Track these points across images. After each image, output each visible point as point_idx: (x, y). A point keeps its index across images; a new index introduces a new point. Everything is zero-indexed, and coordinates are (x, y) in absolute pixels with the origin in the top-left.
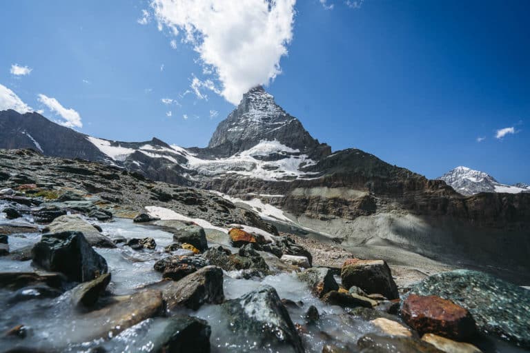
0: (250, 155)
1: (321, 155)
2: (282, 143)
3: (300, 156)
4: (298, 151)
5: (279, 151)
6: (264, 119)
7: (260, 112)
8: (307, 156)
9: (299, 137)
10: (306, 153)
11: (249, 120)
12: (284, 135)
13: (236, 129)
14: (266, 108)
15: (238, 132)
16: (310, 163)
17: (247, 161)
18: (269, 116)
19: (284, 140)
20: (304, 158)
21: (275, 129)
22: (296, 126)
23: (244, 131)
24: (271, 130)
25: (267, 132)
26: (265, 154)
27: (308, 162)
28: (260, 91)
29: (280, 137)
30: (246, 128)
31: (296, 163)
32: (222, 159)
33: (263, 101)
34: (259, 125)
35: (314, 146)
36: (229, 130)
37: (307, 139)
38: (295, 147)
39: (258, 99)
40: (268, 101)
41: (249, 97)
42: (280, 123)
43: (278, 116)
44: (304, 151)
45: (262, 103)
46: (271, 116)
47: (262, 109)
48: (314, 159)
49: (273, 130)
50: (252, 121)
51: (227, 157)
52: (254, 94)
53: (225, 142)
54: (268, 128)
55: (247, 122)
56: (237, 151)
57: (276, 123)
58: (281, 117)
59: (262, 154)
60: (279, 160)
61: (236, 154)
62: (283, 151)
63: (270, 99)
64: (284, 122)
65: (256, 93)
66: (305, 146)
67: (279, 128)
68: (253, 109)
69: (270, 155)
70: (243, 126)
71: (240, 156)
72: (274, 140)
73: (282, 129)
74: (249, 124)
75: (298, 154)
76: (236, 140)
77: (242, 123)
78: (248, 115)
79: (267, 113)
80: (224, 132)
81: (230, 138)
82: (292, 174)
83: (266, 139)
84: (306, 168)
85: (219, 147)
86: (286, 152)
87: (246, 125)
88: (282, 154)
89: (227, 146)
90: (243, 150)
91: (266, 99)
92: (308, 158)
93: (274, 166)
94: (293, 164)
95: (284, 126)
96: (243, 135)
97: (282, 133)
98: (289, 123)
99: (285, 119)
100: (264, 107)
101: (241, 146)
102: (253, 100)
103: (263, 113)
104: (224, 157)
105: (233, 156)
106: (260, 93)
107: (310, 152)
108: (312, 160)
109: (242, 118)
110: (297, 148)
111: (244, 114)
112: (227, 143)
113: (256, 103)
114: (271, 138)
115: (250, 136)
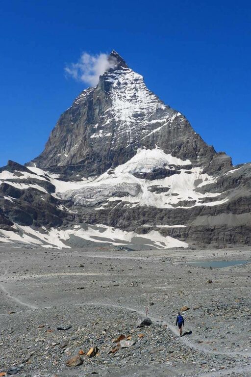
0: (130, 172)
1: (220, 169)
2: (166, 152)
3: (192, 170)
4: (188, 162)
5: (165, 165)
6: (136, 116)
7: (128, 104)
8: (202, 170)
9: (188, 142)
10: (200, 166)
11: (117, 120)
12: (168, 141)
14: (135, 96)
15: (106, 139)
16: (206, 179)
17: (129, 181)
18: (143, 111)
19: (169, 146)
20: (198, 172)
21: (154, 131)
22: (182, 126)
23: (113, 136)
24: (149, 133)
25: (144, 135)
26: (149, 171)
27: (204, 179)
28: (122, 69)
29: (162, 143)
30: (114, 131)
31: (189, 180)
32: (89, 178)
33: (129, 85)
34: (131, 126)
35: (209, 154)
36: (92, 137)
37: (198, 146)
38: (184, 158)
39: (122, 82)
40: (137, 85)
41: (108, 80)
42: (159, 121)
43: (155, 110)
44: (197, 162)
45: (128, 89)
46: (145, 110)
47: (130, 98)
48: (211, 174)
49: (152, 133)
50: (120, 121)
51: (95, 175)
52: (114, 75)
53: (91, 154)
54: (144, 129)
55: (113, 121)
56: (109, 166)
57: (154, 122)
58: (159, 110)
59: (144, 171)
60: (167, 178)
61: (108, 171)
62: (169, 164)
63: (138, 82)
64: (165, 120)
65: (116, 71)
66: (197, 155)
67: (158, 129)
68: (118, 101)
69: (154, 171)
70: (110, 128)
71: (114, 173)
72: (154, 147)
73: (163, 130)
74: (118, 126)
75: (189, 167)
76: (105, 151)
77: (106, 124)
78: (113, 110)
79: (138, 105)
80: (85, 140)
81: (96, 148)
82: (189, 198)
83: (144, 147)
84: (203, 186)
85: (83, 161)
86: (173, 165)
87: (114, 126)
88: (169, 169)
89: (94, 160)
90: (117, 165)
91: (134, 82)
92: (203, 173)
93: (164, 186)
94: (186, 182)
95: (165, 125)
96: (113, 142)
97: (164, 136)
98: (171, 121)
99: (164, 115)
100: (132, 95)
101: (112, 160)
102: (115, 85)
103: (133, 105)
104: (91, 176)
105: (106, 174)
106: (122, 71)
107: (205, 163)
108: (209, 175)
109: (106, 116)
110: (188, 158)
111: (108, 110)
112: (94, 156)
113: (120, 89)
114: (151, 144)
115: (122, 144)
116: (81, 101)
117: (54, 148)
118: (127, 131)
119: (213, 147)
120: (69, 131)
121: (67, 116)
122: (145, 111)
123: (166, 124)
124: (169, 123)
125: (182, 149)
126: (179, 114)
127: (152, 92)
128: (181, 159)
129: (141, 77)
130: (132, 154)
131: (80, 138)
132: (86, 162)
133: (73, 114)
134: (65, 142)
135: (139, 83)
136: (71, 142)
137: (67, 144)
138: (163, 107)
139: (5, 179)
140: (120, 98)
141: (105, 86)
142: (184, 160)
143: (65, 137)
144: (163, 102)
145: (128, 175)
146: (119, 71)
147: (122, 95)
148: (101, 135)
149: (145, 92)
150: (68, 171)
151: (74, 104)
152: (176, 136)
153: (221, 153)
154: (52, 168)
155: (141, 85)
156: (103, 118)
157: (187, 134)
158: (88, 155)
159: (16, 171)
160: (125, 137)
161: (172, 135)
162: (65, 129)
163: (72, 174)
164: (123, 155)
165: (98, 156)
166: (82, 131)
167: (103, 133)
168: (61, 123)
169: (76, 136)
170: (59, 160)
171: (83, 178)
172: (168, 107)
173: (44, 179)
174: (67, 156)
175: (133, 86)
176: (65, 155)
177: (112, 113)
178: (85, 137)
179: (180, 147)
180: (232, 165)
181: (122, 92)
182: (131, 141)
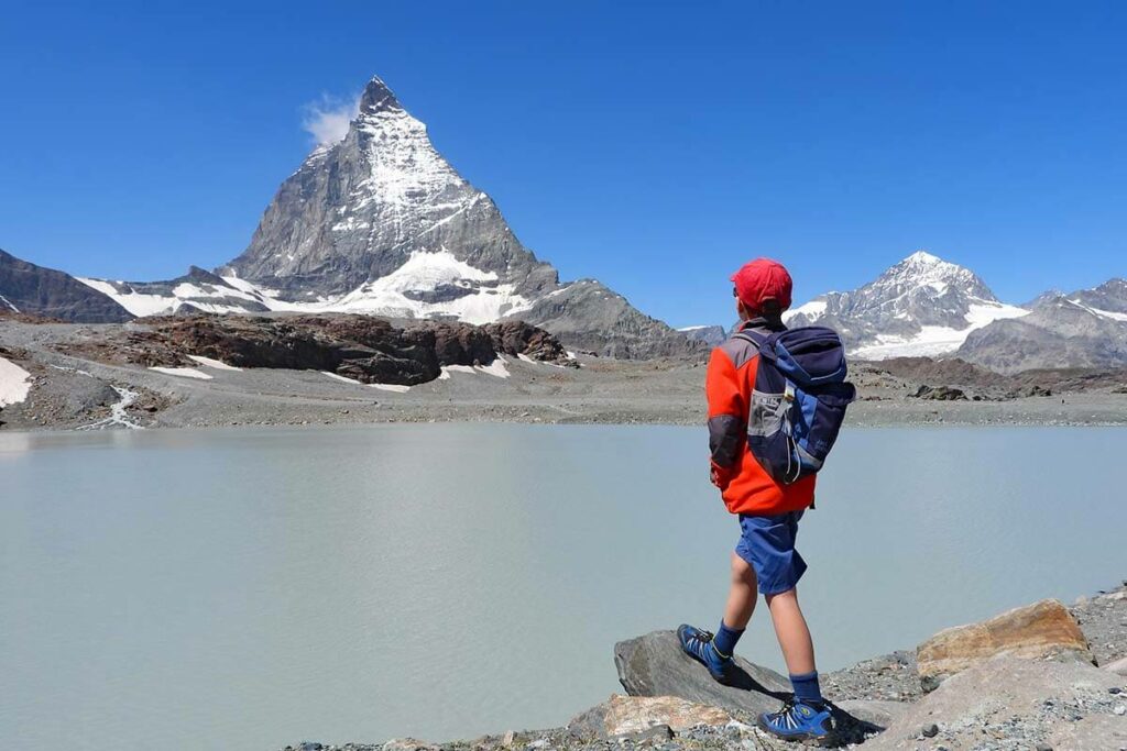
0: (397, 290)
1: (539, 288)
2: (459, 259)
3: (499, 289)
4: (492, 276)
5: (455, 279)
6: (411, 195)
7: (398, 174)
8: (513, 290)
9: (494, 243)
10: (511, 282)
11: (378, 201)
12: (461, 240)
13: (348, 225)
14: (410, 160)
15: (358, 233)
16: (519, 304)
17: (396, 305)
18: (423, 187)
19: (464, 249)
20: (508, 292)
21: (441, 222)
22: (487, 216)
23: (371, 228)
24: (431, 225)
25: (423, 230)
26: (429, 288)
27: (514, 304)
28: (390, 110)
29: (453, 243)
30: (373, 220)
31: (491, 306)
32: (330, 297)
33: (401, 140)
34: (403, 212)
35: (525, 264)
36: (335, 228)
37: (510, 250)
38: (486, 267)
39: (389, 134)
40: (416, 141)
41: (365, 130)
42: (449, 205)
43: (443, 187)
44: (506, 276)
45: (399, 146)
46: (426, 186)
47: (403, 163)
48: (526, 296)
49: (437, 225)
50: (384, 203)
51: (341, 293)
52: (376, 120)
53: (333, 257)
54: (424, 218)
55: (373, 205)
56: (363, 279)
57: (441, 206)
58: (451, 188)
59: (422, 288)
60: (457, 300)
61: (363, 286)
62: (463, 278)
63: (417, 135)
64: (460, 204)
65: (379, 114)
66: (507, 264)
67: (448, 219)
68: (381, 166)
69: (437, 288)
70: (366, 214)
71: (371, 290)
72: (440, 250)
73: (456, 220)
74: (380, 211)
75: (493, 284)
76: (358, 253)
77: (361, 206)
78: (372, 184)
79: (415, 177)
80: (324, 233)
81: (342, 249)
83: (423, 248)
84: (512, 316)
85: (320, 270)
86: (469, 280)
87: (373, 212)
88: (461, 286)
89: (339, 266)
90: (376, 276)
91: (410, 135)
92: (515, 293)
93: (451, 314)
94: (486, 307)
95: (459, 212)
96: (370, 239)
97: (457, 232)
98: (470, 208)
99: (459, 196)
100: (407, 158)
101: (369, 267)
102: (376, 139)
103: (407, 176)
104: (334, 294)
105: (357, 293)
106: (390, 114)
107: (518, 278)
108: (523, 297)
109: (360, 193)
110: (492, 269)
111: (364, 183)
112: (338, 261)
113: (385, 146)
114: (434, 245)
115: (386, 241)
116: (317, 161)
117: (269, 244)
118: (396, 221)
119: (532, 254)
120: (296, 214)
121: (292, 187)
122: (427, 188)
123: (461, 211)
124: (466, 210)
125: (484, 254)
126: (483, 196)
127: (441, 155)
128: (482, 270)
129: (423, 127)
130: (402, 259)
131: (316, 229)
132: (324, 271)
133: (303, 182)
134: (289, 234)
135: (419, 138)
136: (300, 234)
137: (292, 237)
138: (458, 182)
139: (187, 296)
140: (385, 163)
141: (360, 139)
142: (487, 272)
143: (289, 225)
144: (458, 174)
145: (395, 294)
146: (385, 114)
147: (390, 157)
148: (350, 226)
149: (429, 153)
150: (294, 286)
151: (304, 165)
152: (475, 231)
153: (543, 264)
154: (266, 280)
155: (423, 140)
156: (354, 197)
157: (494, 229)
158: (329, 259)
159: (204, 284)
160: (392, 231)
161: (469, 229)
162: (288, 209)
163: (300, 291)
164: (383, 261)
165: (345, 262)
166: (318, 216)
167: (354, 222)
168: (280, 198)
169: (309, 225)
170: (276, 266)
171: (320, 298)
172: (467, 183)
173: (253, 299)
174: (292, 258)
175: (409, 142)
176: (289, 256)
177: (371, 188)
178: (322, 228)
179: (482, 252)
180: (557, 282)
181: (389, 153)
182: (401, 238)
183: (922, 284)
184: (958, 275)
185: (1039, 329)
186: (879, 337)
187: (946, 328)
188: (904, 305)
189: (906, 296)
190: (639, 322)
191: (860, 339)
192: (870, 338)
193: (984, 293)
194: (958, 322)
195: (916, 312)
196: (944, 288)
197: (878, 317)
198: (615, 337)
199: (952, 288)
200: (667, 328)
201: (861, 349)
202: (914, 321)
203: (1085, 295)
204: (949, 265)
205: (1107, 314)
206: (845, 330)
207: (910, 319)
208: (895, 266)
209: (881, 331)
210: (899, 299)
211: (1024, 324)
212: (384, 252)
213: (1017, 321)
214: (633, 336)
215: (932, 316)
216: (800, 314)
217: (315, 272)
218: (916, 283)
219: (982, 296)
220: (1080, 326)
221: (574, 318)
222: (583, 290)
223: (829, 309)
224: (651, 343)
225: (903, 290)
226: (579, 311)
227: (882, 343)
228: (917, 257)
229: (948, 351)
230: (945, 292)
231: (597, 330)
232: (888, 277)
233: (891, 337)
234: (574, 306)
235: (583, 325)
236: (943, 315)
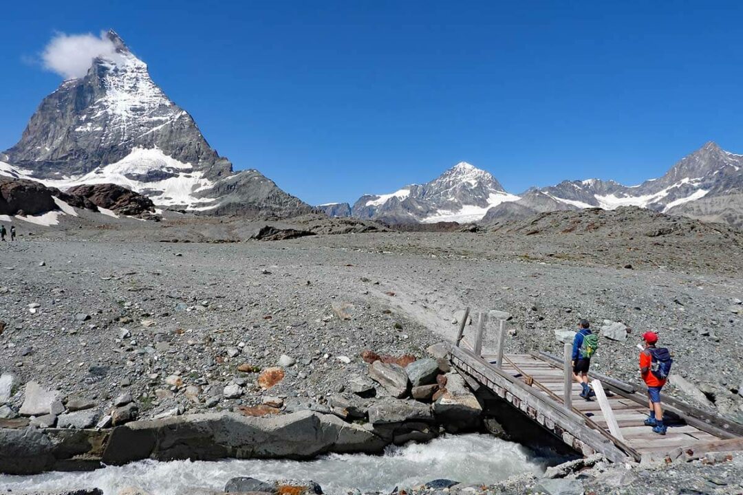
0: (120, 173)
1: (219, 174)
2: (166, 154)
3: (193, 174)
4: (189, 166)
5: (162, 167)
6: (134, 110)
7: (126, 96)
8: (202, 175)
9: (190, 144)
10: (201, 170)
11: (110, 112)
12: (168, 141)
13: (88, 128)
14: (135, 87)
15: (95, 133)
16: (205, 184)
18: (143, 105)
19: (169, 148)
20: (198, 176)
21: (155, 129)
22: (187, 126)
23: (104, 131)
24: (147, 130)
25: (142, 133)
26: (143, 173)
27: (203, 184)
28: (122, 53)
29: (162, 143)
30: (106, 126)
31: (187, 185)
32: (72, 177)
33: (129, 74)
34: (128, 121)
35: (211, 158)
36: (77, 130)
37: (201, 149)
38: (185, 160)
39: (120, 69)
40: (139, 74)
41: (104, 65)
42: (161, 118)
43: (157, 106)
44: (198, 166)
45: (127, 77)
46: (146, 104)
47: (129, 89)
48: (210, 179)
49: (151, 131)
50: (114, 114)
51: (81, 173)
53: (75, 149)
54: (143, 126)
55: (106, 115)
56: (97, 164)
57: (155, 118)
58: (162, 106)
59: (138, 172)
60: (163, 181)
61: (97, 169)
62: (168, 166)
63: (140, 71)
64: (168, 118)
66: (199, 158)
67: (160, 127)
68: (113, 90)
69: (149, 173)
70: (101, 121)
71: (102, 173)
72: (153, 147)
73: (165, 128)
74: (111, 120)
75: (189, 171)
76: (93, 147)
77: (97, 116)
78: (106, 101)
79: (138, 98)
80: (69, 132)
81: (82, 144)
82: (182, 202)
83: (141, 146)
84: (200, 192)
85: (66, 157)
86: (172, 168)
87: (105, 120)
88: (166, 171)
89: (79, 156)
90: (106, 163)
91: (135, 70)
92: (203, 177)
93: (158, 190)
94: (183, 186)
95: (167, 123)
96: (103, 138)
97: (165, 136)
98: (175, 120)
99: (168, 112)
100: (132, 85)
101: (101, 157)
102: (111, 71)
103: (132, 97)
104: (75, 174)
105: (92, 174)
106: (121, 56)
107: (206, 167)
109: (97, 107)
110: (189, 161)
111: (100, 100)
112: (79, 152)
113: (117, 76)
114: (149, 144)
115: (115, 140)
116: (70, 84)
117: (33, 139)
118: (122, 127)
119: (216, 152)
120: (53, 119)
121: (51, 101)
122: (146, 106)
123: (169, 122)
124: (173, 122)
125: (183, 151)
126: (184, 113)
127: (156, 85)
128: (182, 162)
129: (145, 66)
130: (126, 152)
131: (65, 129)
132: (69, 158)
133: (60, 99)
134: (47, 133)
135: (142, 73)
136: (54, 134)
137: (49, 135)
138: (168, 103)
140: (116, 88)
141: (99, 71)
142: (185, 163)
143: (48, 127)
144: (168, 98)
145: (119, 175)
147: (120, 84)
148: (89, 129)
149: (149, 83)
150: (45, 167)
151: (61, 87)
152: (178, 136)
153: (223, 159)
154: (24, 163)
155: (144, 74)
156: (93, 109)
157: (191, 135)
158: (73, 150)
160: (119, 133)
161: (174, 135)
162: (48, 117)
163: (50, 171)
164: (115, 152)
165: (84, 153)
166: (67, 122)
167: (92, 126)
168: (43, 108)
169: (61, 128)
170: (36, 154)
171: (64, 177)
172: (174, 104)
174: (48, 150)
175: (134, 75)
176: (46, 148)
177: (105, 104)
178: (69, 129)
179: (182, 150)
180: (231, 170)
181: (119, 81)
182: (125, 138)
183: (464, 181)
184: (484, 176)
185: (526, 208)
186: (439, 211)
187: (476, 207)
188: (454, 193)
189: (455, 188)
190: (282, 197)
191: (428, 212)
192: (434, 212)
193: (498, 187)
194: (482, 203)
195: (460, 197)
196: (475, 183)
197: (439, 199)
198: (266, 207)
199: (480, 183)
200: (300, 201)
201: (428, 218)
202: (459, 202)
203: (551, 189)
204: (479, 170)
205: (561, 200)
206: (419, 207)
207: (456, 201)
208: (449, 170)
209: (440, 207)
210: (451, 189)
211: (518, 205)
212: (112, 147)
213: (514, 203)
214: (278, 206)
215: (469, 200)
216: (395, 197)
217: (62, 158)
218: (460, 180)
219: (496, 189)
220: (547, 207)
221: (239, 194)
222: (247, 176)
223: (411, 194)
224: (289, 211)
225: (453, 185)
226: (243, 189)
227: (440, 215)
228: (461, 165)
229: (476, 220)
230: (476, 186)
231: (254, 202)
232: (445, 176)
233: (445, 211)
234: (241, 186)
235: (245, 199)
236: (475, 199)
